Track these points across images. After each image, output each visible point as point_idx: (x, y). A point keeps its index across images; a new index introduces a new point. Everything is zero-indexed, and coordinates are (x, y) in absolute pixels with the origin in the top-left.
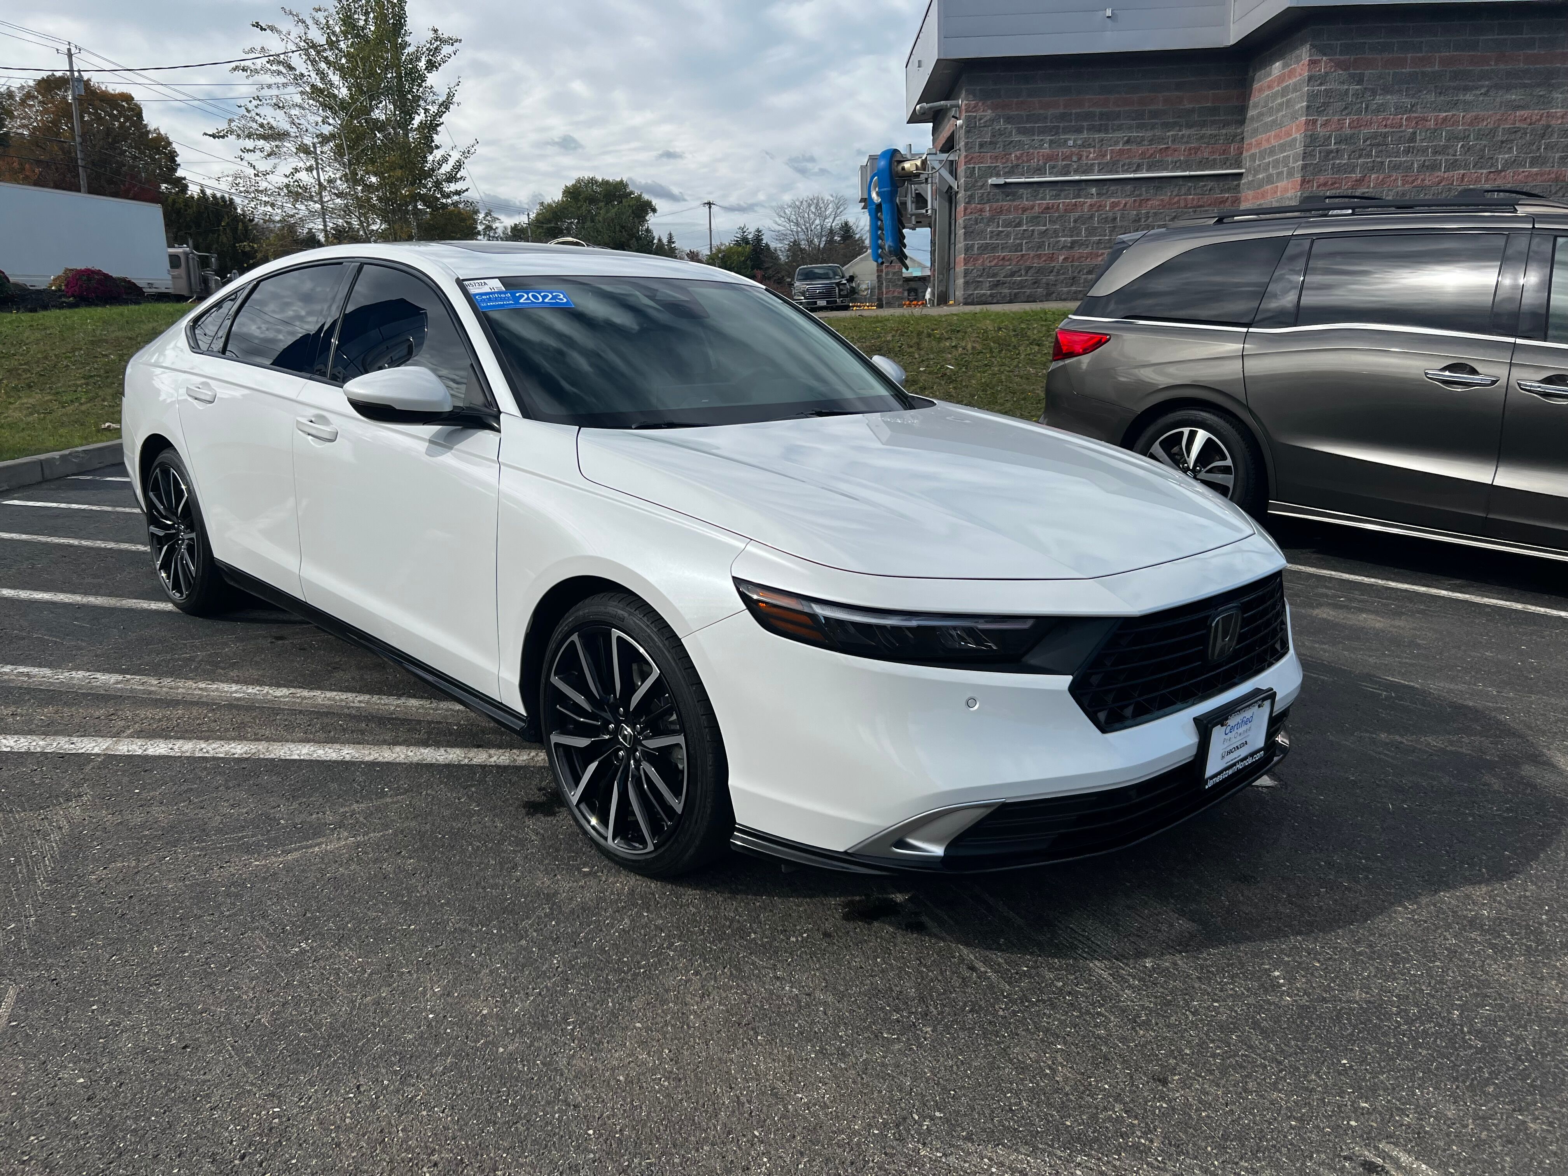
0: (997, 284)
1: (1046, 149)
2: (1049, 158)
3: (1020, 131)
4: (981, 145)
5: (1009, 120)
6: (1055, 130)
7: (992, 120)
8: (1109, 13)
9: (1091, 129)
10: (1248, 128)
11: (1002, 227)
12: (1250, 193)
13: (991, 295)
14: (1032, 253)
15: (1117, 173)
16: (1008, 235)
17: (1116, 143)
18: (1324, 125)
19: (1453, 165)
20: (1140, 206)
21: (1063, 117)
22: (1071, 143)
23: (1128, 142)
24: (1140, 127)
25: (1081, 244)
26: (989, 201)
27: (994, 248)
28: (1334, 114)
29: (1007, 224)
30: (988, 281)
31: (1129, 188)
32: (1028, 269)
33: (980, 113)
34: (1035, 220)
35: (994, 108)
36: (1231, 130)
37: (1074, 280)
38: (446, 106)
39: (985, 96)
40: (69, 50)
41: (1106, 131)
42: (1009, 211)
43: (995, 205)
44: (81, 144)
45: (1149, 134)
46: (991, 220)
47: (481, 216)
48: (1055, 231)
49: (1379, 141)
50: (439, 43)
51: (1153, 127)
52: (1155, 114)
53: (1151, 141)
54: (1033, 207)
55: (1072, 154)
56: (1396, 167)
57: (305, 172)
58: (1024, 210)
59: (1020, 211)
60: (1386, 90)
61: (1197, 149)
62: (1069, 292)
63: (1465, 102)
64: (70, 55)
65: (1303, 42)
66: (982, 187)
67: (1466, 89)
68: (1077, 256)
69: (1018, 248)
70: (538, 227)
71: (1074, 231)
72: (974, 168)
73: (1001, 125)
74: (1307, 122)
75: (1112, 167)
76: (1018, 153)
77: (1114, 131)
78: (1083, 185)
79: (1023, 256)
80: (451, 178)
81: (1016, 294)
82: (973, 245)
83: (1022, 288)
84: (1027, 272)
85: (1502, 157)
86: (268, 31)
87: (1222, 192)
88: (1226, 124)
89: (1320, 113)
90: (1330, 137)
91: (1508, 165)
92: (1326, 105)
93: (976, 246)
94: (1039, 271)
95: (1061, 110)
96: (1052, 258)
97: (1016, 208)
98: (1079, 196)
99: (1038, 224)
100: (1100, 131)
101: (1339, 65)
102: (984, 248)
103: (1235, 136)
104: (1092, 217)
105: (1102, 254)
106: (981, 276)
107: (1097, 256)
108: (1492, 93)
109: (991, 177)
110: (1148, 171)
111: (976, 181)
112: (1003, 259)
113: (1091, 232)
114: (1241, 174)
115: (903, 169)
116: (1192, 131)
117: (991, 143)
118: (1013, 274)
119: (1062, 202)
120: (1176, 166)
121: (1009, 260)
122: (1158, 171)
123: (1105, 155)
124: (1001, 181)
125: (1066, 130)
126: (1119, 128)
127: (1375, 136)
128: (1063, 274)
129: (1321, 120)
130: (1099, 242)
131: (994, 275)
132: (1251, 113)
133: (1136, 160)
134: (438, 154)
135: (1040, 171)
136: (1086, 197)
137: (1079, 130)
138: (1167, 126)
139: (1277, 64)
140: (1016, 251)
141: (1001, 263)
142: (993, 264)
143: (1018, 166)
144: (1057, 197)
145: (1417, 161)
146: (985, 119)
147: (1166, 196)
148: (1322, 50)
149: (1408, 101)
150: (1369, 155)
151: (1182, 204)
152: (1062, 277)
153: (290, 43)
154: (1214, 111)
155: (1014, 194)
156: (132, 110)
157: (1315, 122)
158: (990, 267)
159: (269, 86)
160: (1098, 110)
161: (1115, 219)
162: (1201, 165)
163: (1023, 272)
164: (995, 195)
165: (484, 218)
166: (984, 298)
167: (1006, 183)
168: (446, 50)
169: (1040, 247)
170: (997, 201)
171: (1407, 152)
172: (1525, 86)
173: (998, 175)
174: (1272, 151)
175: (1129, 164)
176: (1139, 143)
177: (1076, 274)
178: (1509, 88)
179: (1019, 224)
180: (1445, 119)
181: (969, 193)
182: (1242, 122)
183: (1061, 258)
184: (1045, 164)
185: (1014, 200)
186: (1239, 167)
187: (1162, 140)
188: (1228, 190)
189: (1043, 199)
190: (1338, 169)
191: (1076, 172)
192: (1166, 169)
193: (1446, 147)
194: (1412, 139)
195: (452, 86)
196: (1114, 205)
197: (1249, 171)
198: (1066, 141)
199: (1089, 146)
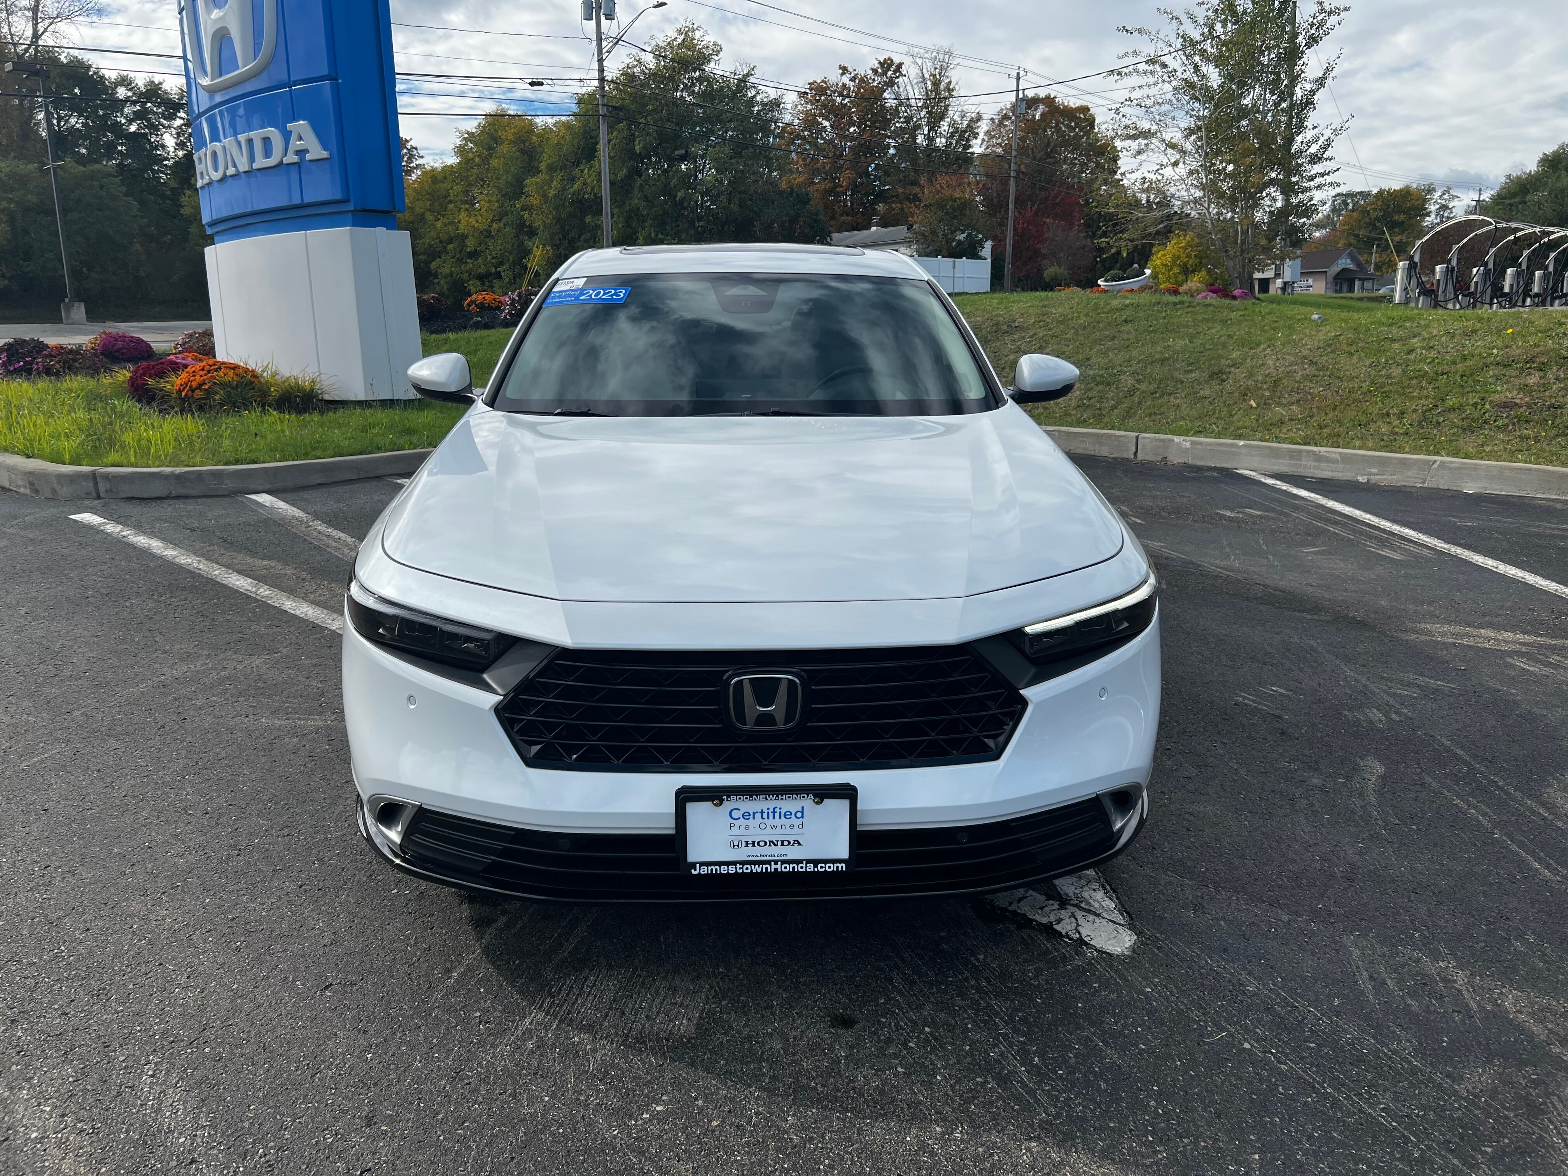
38: (1321, 82)
40: (1018, 74)
44: (1015, 157)
47: (1437, 195)
50: (1323, 15)
57: (1170, 168)
64: (1018, 78)
70: (1498, 204)
80: (1316, 159)
86: (1136, 34)
134: (1309, 134)
153: (1160, 42)
156: (1087, 120)
159: (1141, 87)
165: (1440, 197)
168: (1333, 20)
195: (1332, 59)
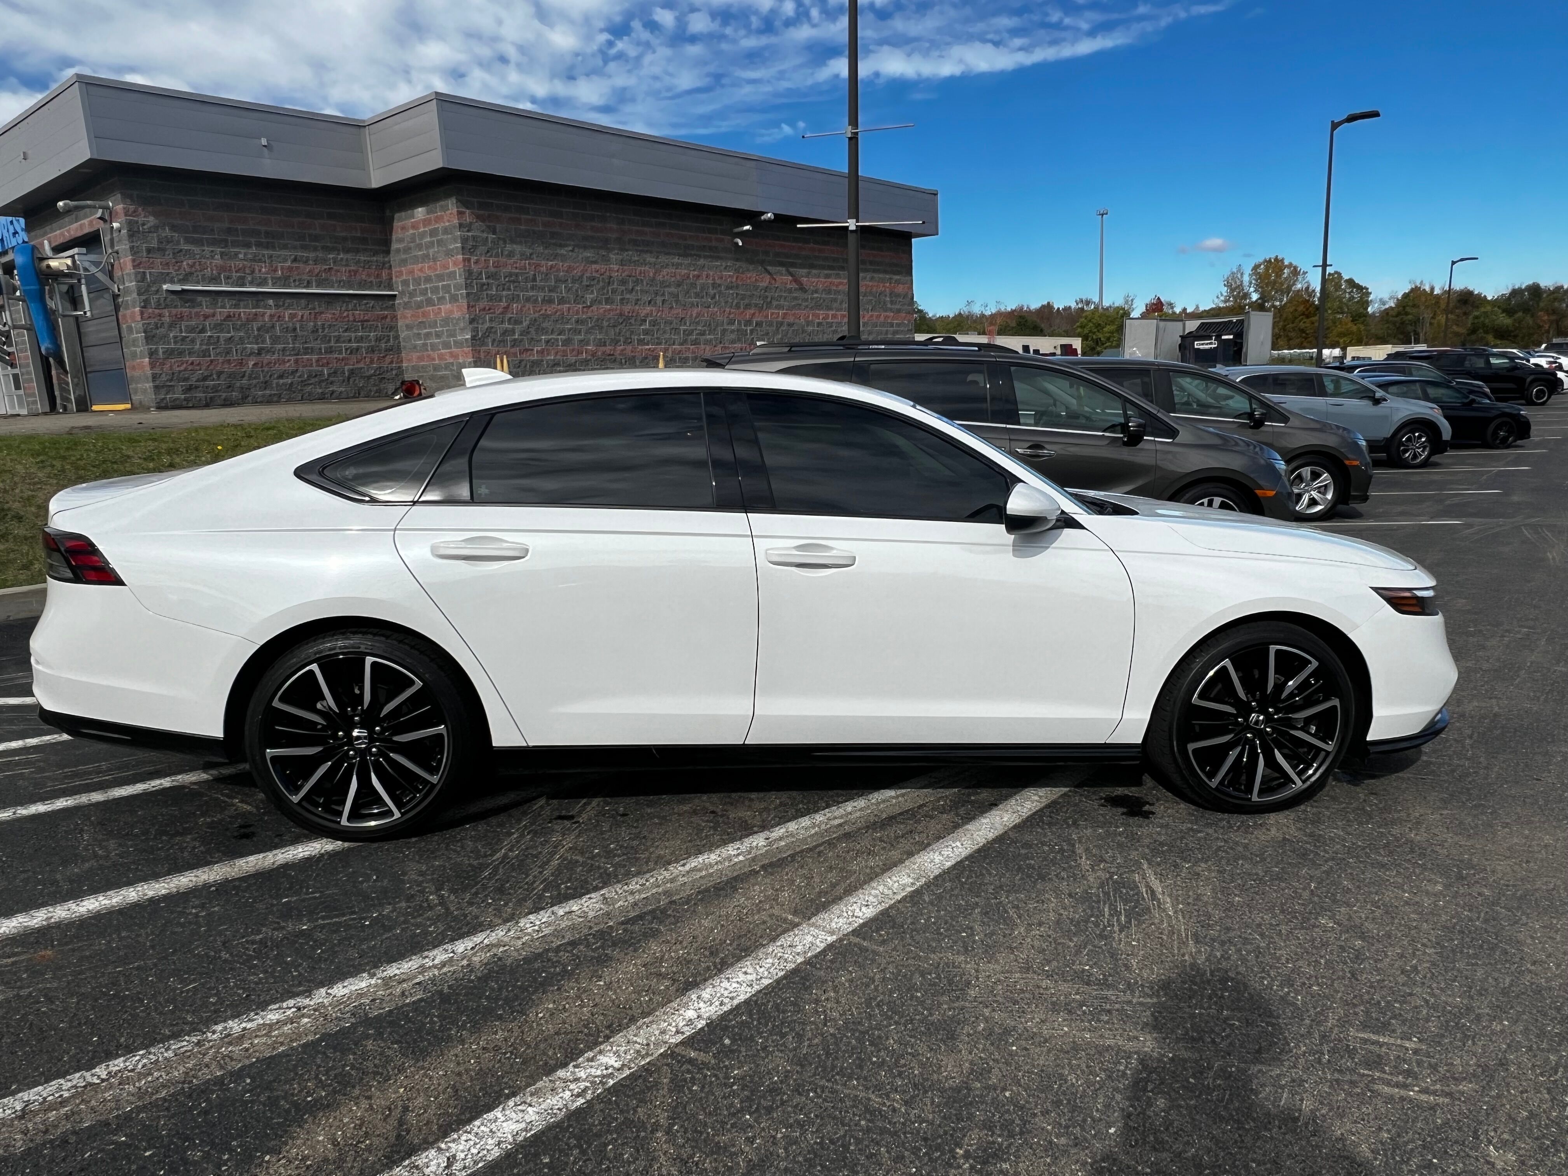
0: (190, 389)
1: (218, 261)
2: (222, 269)
3: (188, 241)
4: (149, 251)
5: (173, 228)
6: (224, 243)
7: (156, 228)
8: (264, 141)
9: (259, 245)
10: (394, 258)
11: (186, 332)
12: (409, 313)
13: (185, 399)
14: (221, 359)
15: (290, 287)
16: (193, 341)
17: (285, 260)
18: (476, 262)
19: (562, 301)
20: (315, 318)
21: (229, 231)
22: (241, 256)
23: (295, 260)
24: (304, 248)
25: (269, 351)
26: (166, 307)
27: (181, 353)
28: (481, 255)
29: (191, 330)
30: (180, 387)
31: (303, 302)
32: (219, 374)
33: (141, 220)
34: (218, 327)
35: (155, 215)
36: (380, 258)
37: (266, 385)
39: (145, 202)
41: (274, 248)
42: (190, 318)
43: (174, 311)
45: (312, 255)
46: (172, 326)
48: (241, 338)
49: (513, 278)
51: (315, 249)
52: (316, 238)
53: (316, 262)
54: (214, 315)
55: (244, 267)
56: (528, 300)
58: (206, 317)
59: (202, 318)
60: (513, 241)
61: (356, 272)
62: (263, 396)
63: (562, 255)
65: (447, 196)
66: (157, 291)
67: (561, 246)
68: (265, 362)
69: (205, 353)
71: (258, 339)
72: (144, 273)
73: (167, 232)
74: (464, 260)
75: (285, 281)
76: (190, 262)
77: (281, 249)
78: (260, 297)
79: (212, 361)
81: (211, 398)
82: (156, 350)
83: (217, 391)
84: (219, 377)
85: (589, 297)
87: (382, 309)
88: (376, 253)
89: (472, 253)
90: (481, 273)
91: (593, 302)
92: (475, 247)
93: (161, 351)
94: (233, 376)
95: (227, 225)
96: (241, 363)
97: (197, 315)
98: (257, 307)
99: (222, 331)
100: (267, 248)
101: (479, 218)
102: (169, 353)
103: (384, 264)
104: (273, 327)
105: (289, 361)
106: (171, 380)
107: (284, 362)
108: (576, 250)
109: (165, 283)
110: (317, 287)
111: (149, 286)
112: (192, 363)
113: (275, 340)
114: (395, 296)
115: (48, 266)
116: (349, 256)
117: (159, 249)
118: (205, 379)
119: (244, 311)
120: (341, 284)
121: (199, 364)
122: (325, 288)
123: (276, 270)
124: (178, 288)
125: (235, 244)
126: (285, 247)
127: (511, 275)
128: (255, 378)
129: (474, 259)
130: (284, 350)
131: (186, 379)
132: (395, 246)
133: (306, 277)
135: (215, 280)
136: (265, 307)
137: (248, 245)
138: (329, 250)
139: (420, 209)
140: (204, 356)
141: (190, 368)
142: (182, 368)
143: (191, 274)
144: (236, 306)
145: (541, 296)
146: (149, 225)
147: (337, 310)
148: (467, 205)
149: (528, 251)
150: (509, 289)
151: (351, 319)
152: (254, 382)
154: (364, 241)
155: (192, 301)
157: (469, 260)
158: (180, 372)
160: (263, 229)
161: (295, 329)
162: (362, 285)
163: (215, 376)
164: (172, 300)
166: (177, 402)
167: (183, 291)
169: (228, 353)
170: (176, 307)
171: (532, 288)
172: (593, 247)
173: (172, 282)
174: (428, 279)
175: (300, 280)
176: (306, 262)
177: (268, 378)
178: (585, 248)
179: (203, 330)
180: (552, 267)
181: (144, 297)
182: (388, 252)
183: (251, 363)
184: (220, 274)
185: (194, 307)
186: (393, 290)
187: (325, 261)
188: (387, 308)
189: (223, 307)
190: (491, 298)
191: (252, 283)
192: (332, 287)
193: (555, 287)
194: (534, 280)
196: (292, 316)
197: (402, 293)
198: (236, 254)
199: (260, 261)
